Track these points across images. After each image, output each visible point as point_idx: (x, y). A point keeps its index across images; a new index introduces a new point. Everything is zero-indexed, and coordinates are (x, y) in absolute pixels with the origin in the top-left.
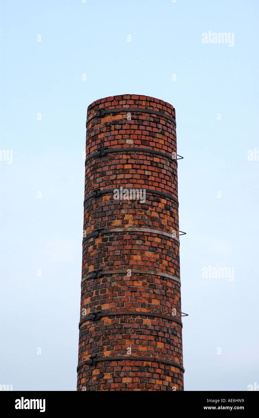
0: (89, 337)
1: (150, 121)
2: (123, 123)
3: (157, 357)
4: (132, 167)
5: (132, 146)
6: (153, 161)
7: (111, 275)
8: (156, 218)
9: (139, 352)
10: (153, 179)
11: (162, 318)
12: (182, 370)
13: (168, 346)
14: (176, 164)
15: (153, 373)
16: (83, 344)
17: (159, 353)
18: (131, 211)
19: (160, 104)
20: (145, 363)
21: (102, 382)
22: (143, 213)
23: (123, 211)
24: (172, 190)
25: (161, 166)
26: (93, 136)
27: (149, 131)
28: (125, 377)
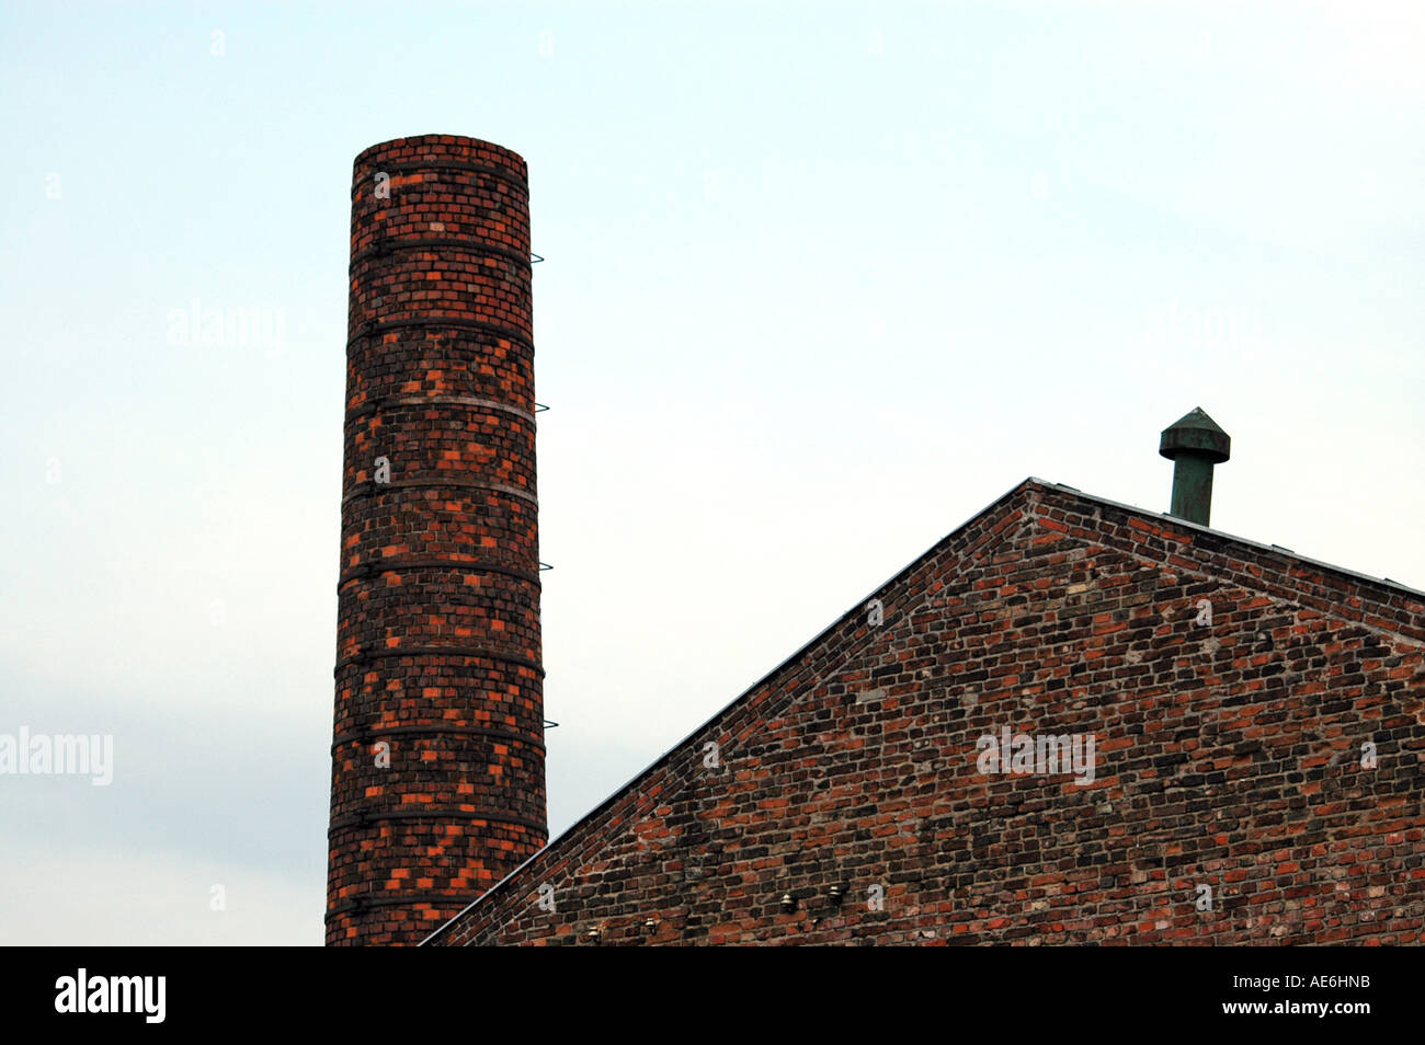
0: (356, 610)
1: (478, 187)
2: (425, 189)
3: (492, 648)
4: (442, 276)
5: (442, 236)
6: (483, 265)
7: (401, 488)
8: (491, 377)
9: (455, 639)
10: (483, 300)
11: (502, 573)
12: (542, 674)
13: (512, 628)
14: (530, 270)
15: (483, 679)
16: (346, 624)
17: (495, 640)
18: (440, 363)
19: (497, 153)
20: (468, 660)
21: (384, 696)
22: (464, 368)
23: (424, 364)
24: (521, 322)
25: (500, 275)
26: (364, 217)
27: (476, 206)
28: (427, 686)
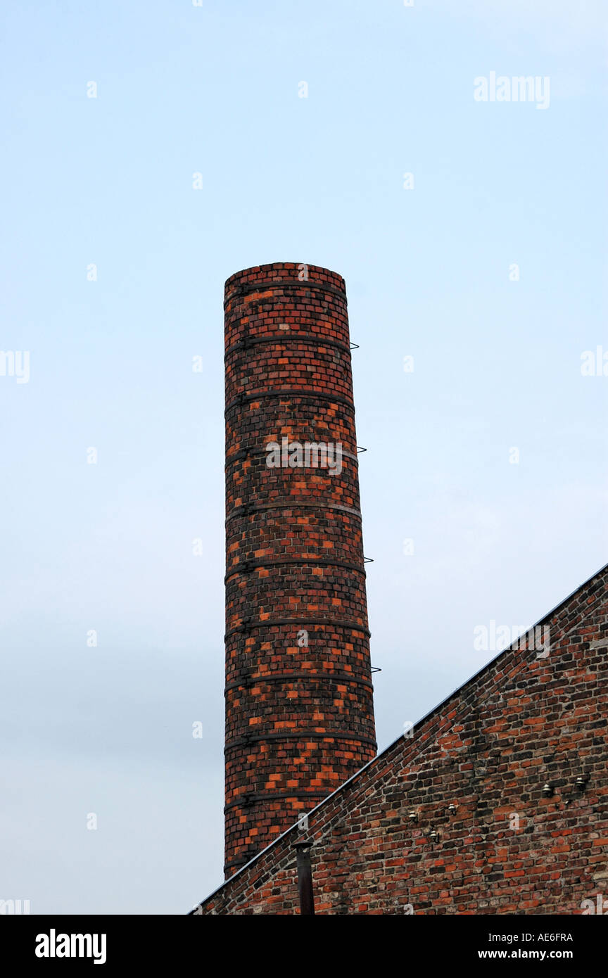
0: (238, 595)
1: (311, 298)
2: (275, 301)
3: (333, 618)
4: (289, 361)
5: (288, 333)
6: (317, 352)
7: (266, 510)
8: (325, 430)
9: (308, 613)
10: (318, 376)
11: (338, 566)
12: (368, 635)
13: (346, 603)
14: (350, 355)
15: (328, 640)
16: (231, 605)
17: (335, 613)
18: (290, 422)
19: (324, 274)
20: (317, 627)
21: (260, 654)
22: (307, 424)
23: (279, 423)
24: (345, 391)
25: (329, 358)
26: (233, 322)
27: (311, 312)
28: (290, 646)
